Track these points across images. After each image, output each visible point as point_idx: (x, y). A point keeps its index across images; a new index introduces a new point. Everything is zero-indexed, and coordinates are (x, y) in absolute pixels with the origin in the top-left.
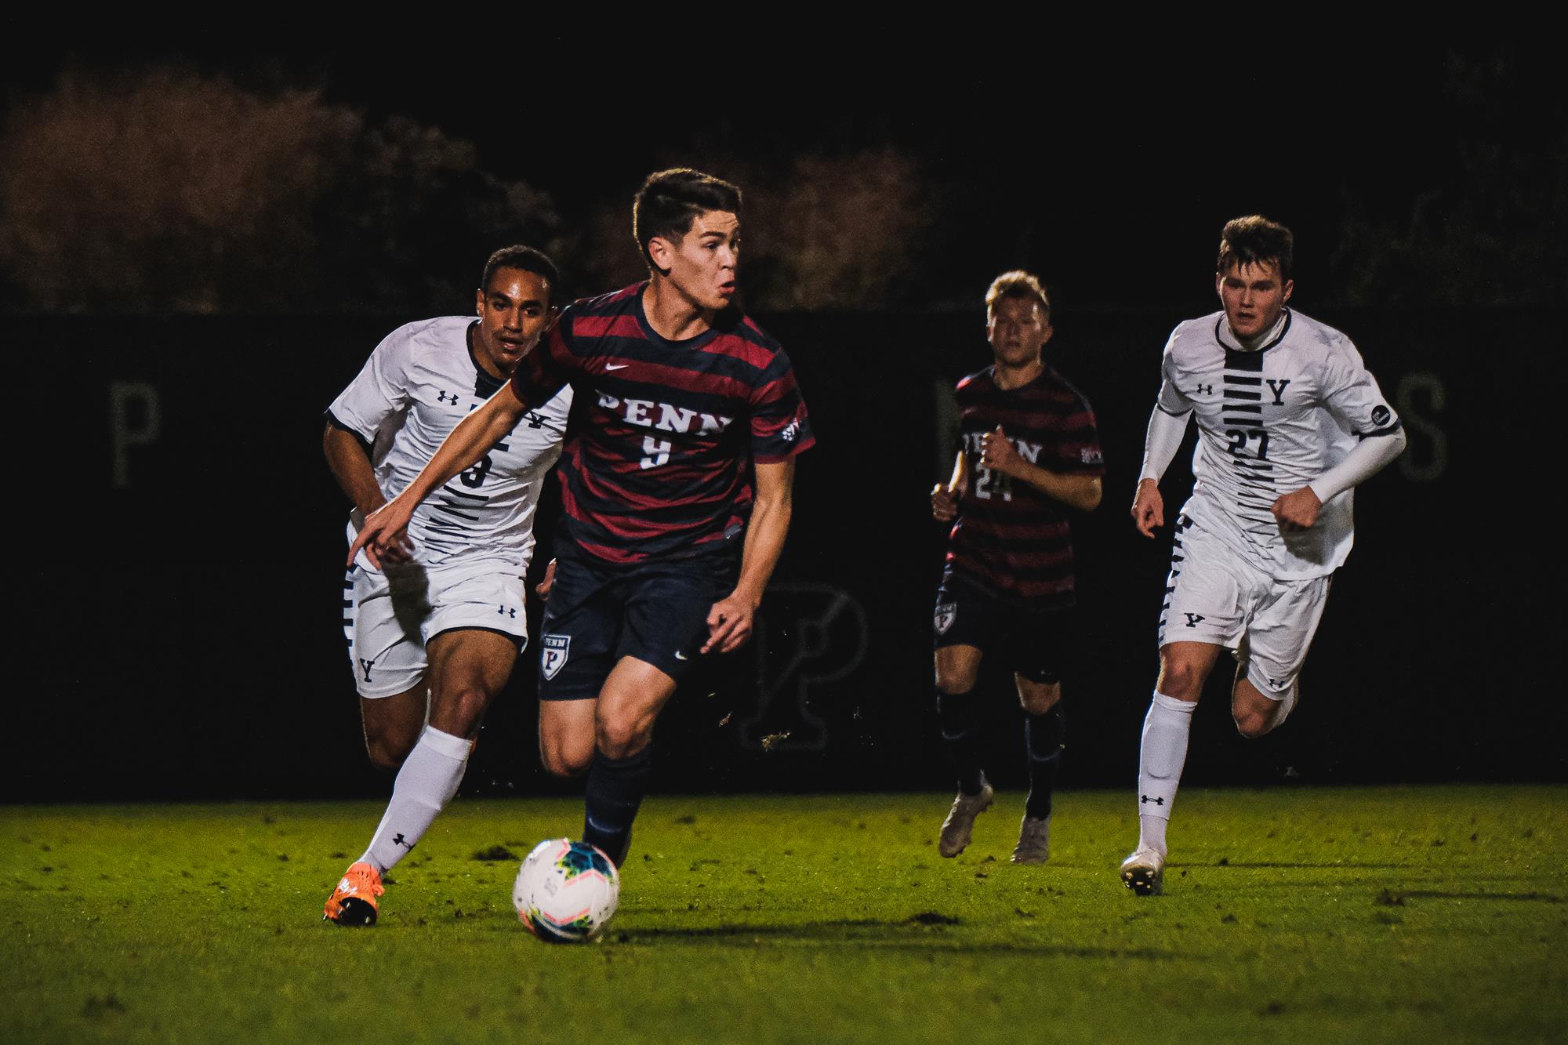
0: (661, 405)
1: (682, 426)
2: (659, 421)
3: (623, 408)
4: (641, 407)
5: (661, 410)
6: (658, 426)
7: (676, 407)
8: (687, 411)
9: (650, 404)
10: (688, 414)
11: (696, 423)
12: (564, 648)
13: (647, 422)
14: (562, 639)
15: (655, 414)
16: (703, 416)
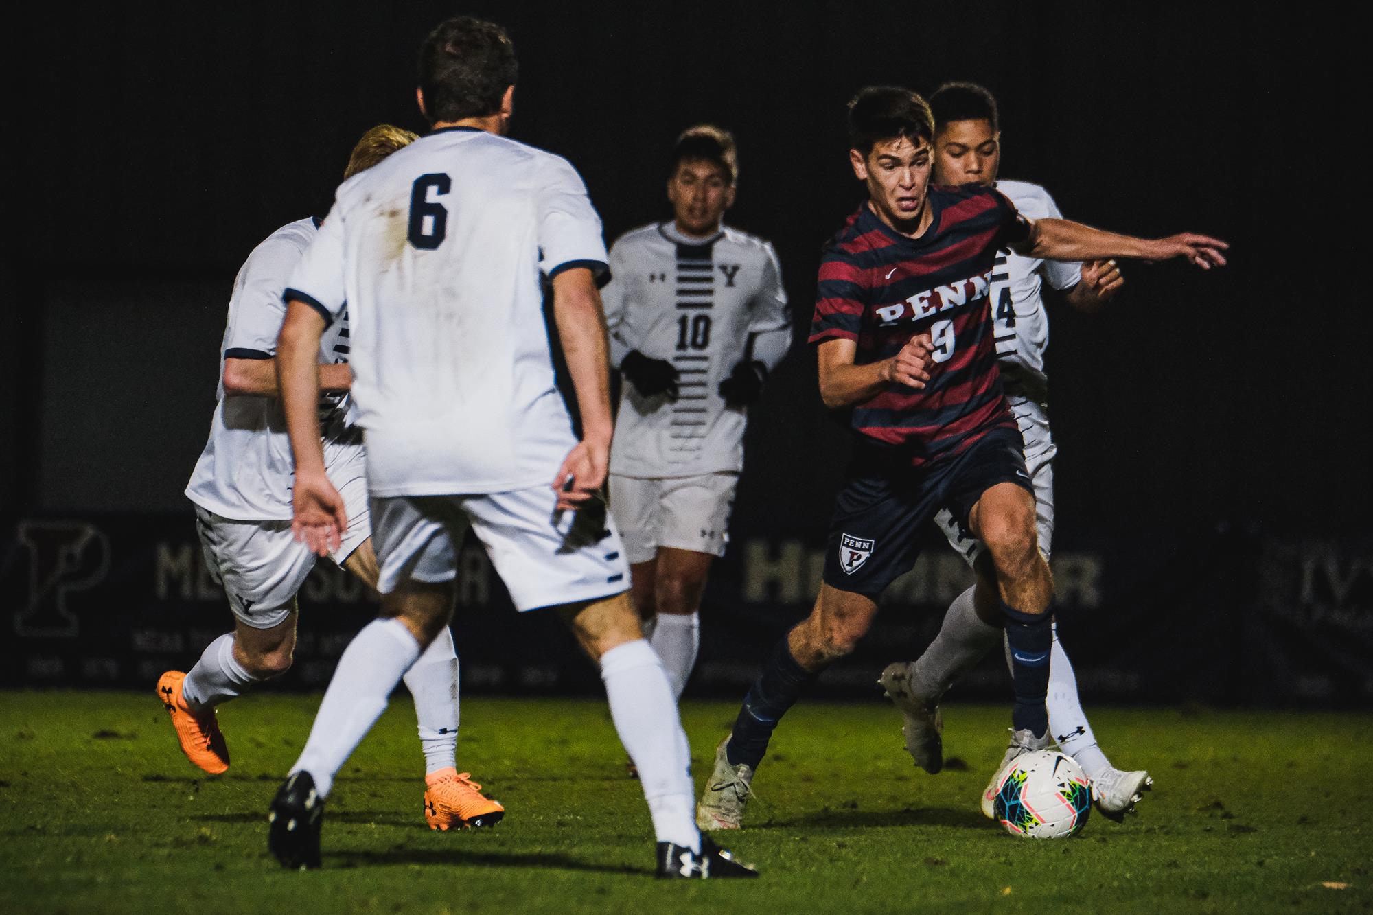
0: (936, 290)
1: (960, 298)
2: (941, 305)
3: (908, 307)
4: (922, 299)
5: (938, 294)
6: (942, 309)
7: (949, 285)
8: (958, 282)
9: (927, 294)
10: (960, 285)
11: (970, 289)
12: (869, 550)
13: (933, 310)
14: (866, 542)
15: (935, 300)
16: (972, 280)
